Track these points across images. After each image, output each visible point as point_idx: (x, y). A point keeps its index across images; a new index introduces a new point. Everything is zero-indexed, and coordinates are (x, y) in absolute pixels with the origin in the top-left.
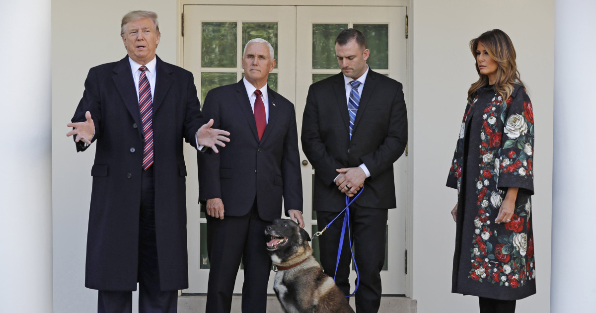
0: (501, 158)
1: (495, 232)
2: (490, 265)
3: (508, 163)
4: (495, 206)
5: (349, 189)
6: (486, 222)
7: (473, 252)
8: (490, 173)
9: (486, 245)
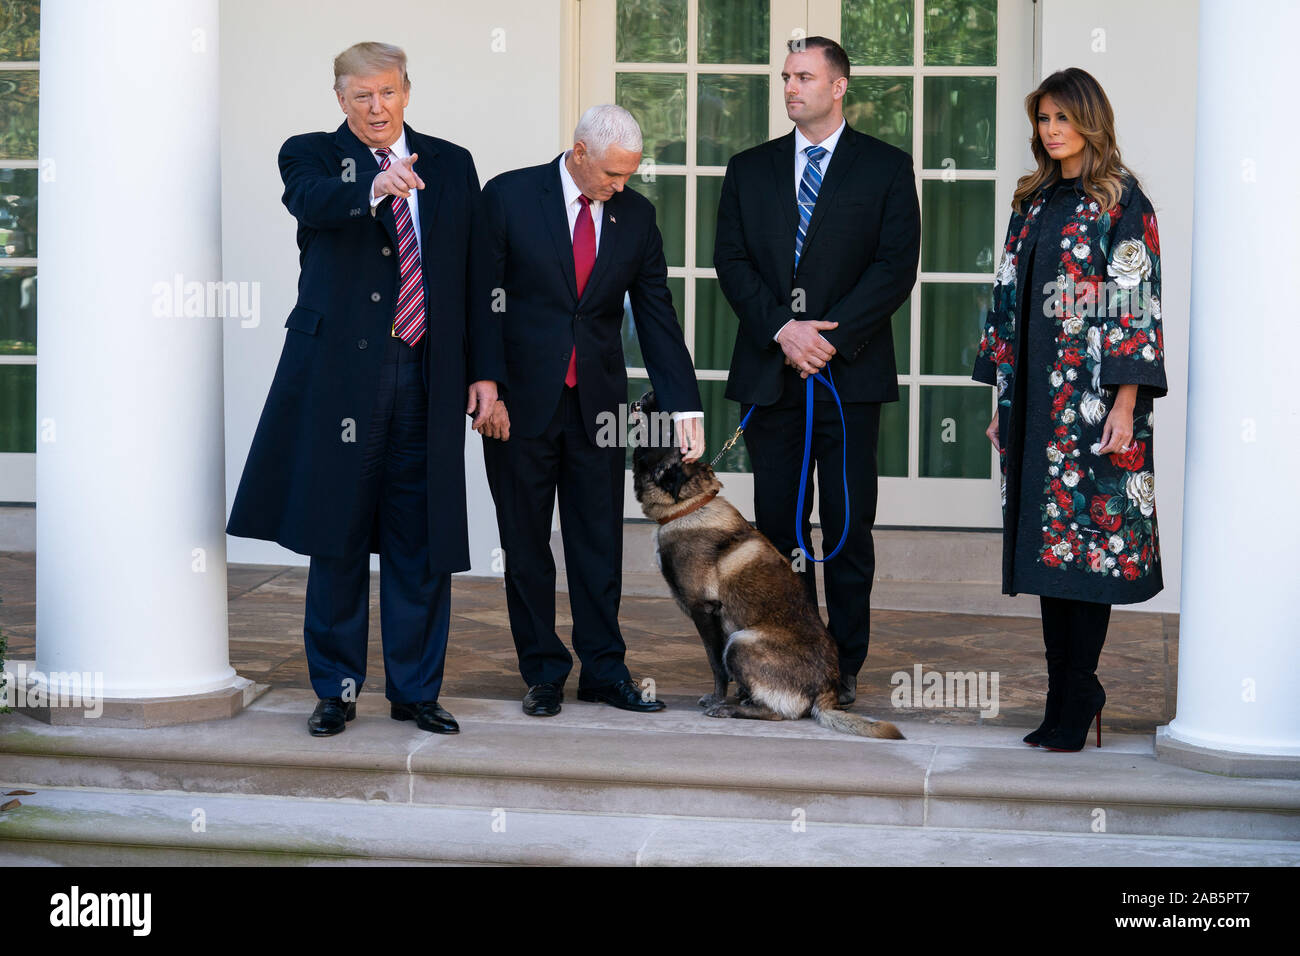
0: (1105, 327)
1: (1091, 471)
2: (1080, 537)
3: (1121, 338)
4: (1090, 421)
6: (1071, 452)
7: (1045, 511)
8: (1079, 355)
9: (1073, 498)
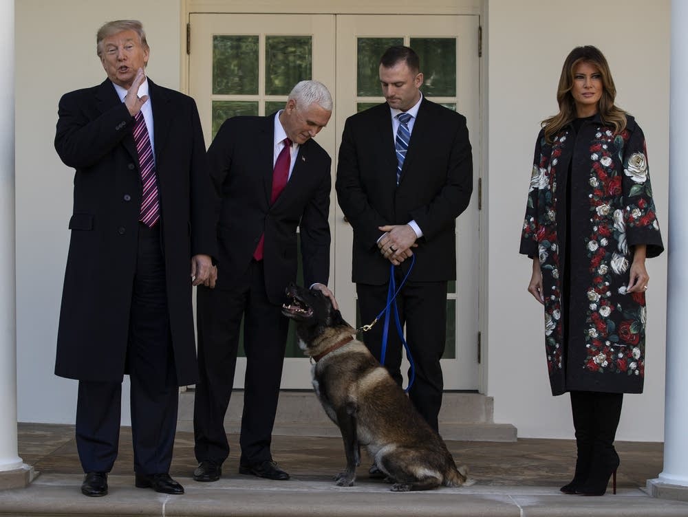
0: (628, 208)
1: (619, 305)
2: (612, 350)
3: (640, 215)
4: (618, 272)
5: (394, 251)
6: (605, 293)
7: (588, 334)
8: (608, 229)
9: (607, 324)
